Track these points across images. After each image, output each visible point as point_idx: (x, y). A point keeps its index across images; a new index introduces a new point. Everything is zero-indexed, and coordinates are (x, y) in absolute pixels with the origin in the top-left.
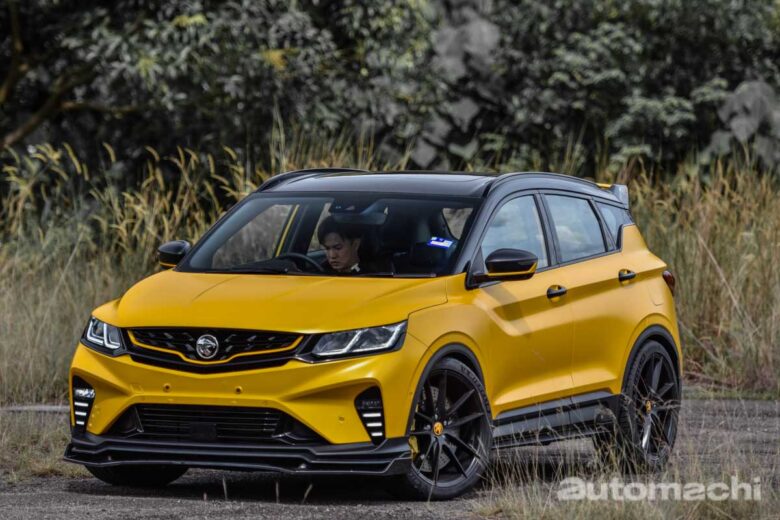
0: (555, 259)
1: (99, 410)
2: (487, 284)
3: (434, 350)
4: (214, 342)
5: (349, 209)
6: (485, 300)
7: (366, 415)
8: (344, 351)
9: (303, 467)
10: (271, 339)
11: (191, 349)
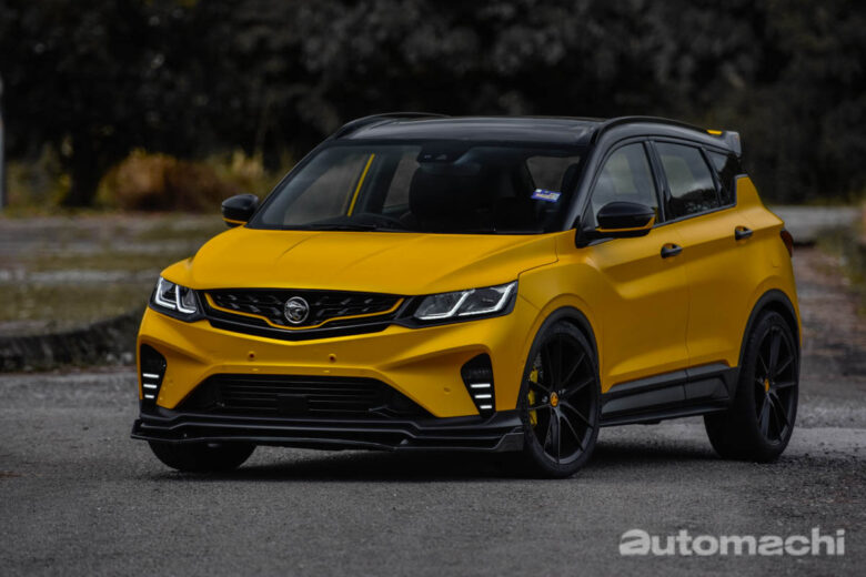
1: (171, 381)
2: (599, 241)
3: (547, 313)
4: (303, 304)
5: (439, 158)
7: (474, 386)
8: (451, 314)
9: (404, 442)
10: (367, 302)
11: (278, 313)
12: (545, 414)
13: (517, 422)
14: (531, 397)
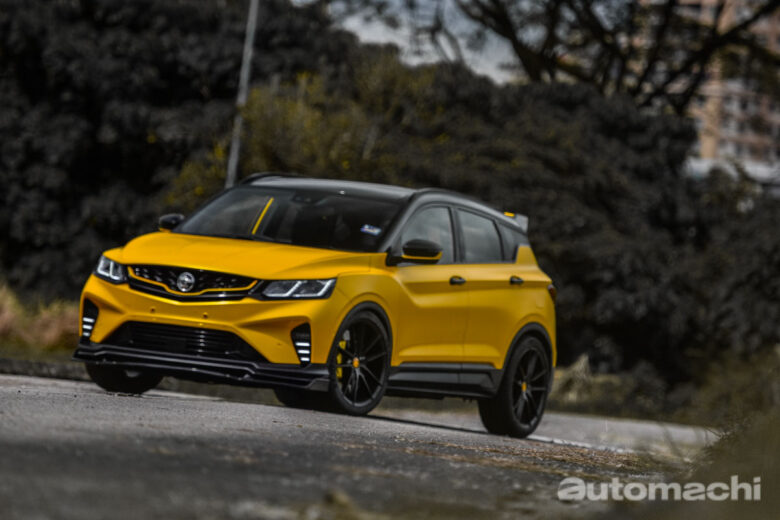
0: (459, 258)
1: (101, 324)
3: (355, 303)
4: (191, 278)
6: (400, 276)
7: (299, 344)
8: (287, 294)
9: (247, 376)
11: (173, 283)
12: (348, 371)
13: (326, 372)
14: (339, 359)
